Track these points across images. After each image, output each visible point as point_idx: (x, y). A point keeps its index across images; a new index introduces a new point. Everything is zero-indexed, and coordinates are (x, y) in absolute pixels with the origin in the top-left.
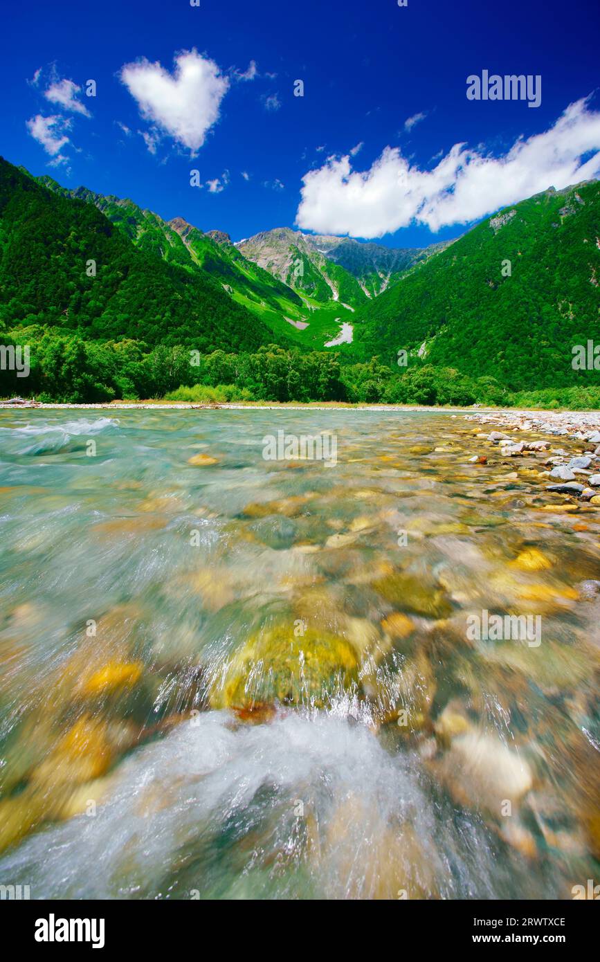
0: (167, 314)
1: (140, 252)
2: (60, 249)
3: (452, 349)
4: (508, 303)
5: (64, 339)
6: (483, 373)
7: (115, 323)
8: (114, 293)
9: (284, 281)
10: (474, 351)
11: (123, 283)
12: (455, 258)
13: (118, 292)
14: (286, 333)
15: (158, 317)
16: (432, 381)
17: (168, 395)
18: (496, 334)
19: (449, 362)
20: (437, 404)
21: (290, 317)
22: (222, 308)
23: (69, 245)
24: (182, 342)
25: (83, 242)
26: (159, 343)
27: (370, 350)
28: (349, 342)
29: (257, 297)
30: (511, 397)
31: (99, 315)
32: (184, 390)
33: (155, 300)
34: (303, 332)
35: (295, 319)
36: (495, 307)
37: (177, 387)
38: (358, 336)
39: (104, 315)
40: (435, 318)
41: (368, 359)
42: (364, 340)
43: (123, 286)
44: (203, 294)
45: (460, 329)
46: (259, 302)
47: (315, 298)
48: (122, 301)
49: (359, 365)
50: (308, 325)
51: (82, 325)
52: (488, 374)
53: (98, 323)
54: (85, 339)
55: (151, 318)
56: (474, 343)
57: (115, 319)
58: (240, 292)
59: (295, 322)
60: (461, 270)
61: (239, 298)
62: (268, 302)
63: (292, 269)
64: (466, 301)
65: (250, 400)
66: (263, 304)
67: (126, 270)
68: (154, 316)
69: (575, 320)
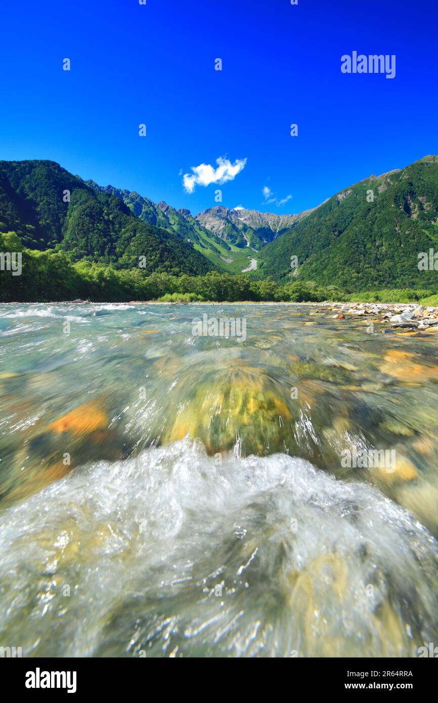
0: (158, 256)
1: (142, 221)
2: (100, 221)
3: (313, 271)
4: (346, 244)
5: (103, 269)
6: (330, 284)
7: (130, 261)
8: (128, 244)
9: (220, 237)
10: (325, 272)
11: (134, 238)
12: (315, 219)
13: (131, 244)
14: (221, 265)
15: (153, 257)
16: (300, 289)
17: (159, 299)
18: (339, 262)
19: (310, 278)
20: (304, 301)
21: (223, 256)
22: (188, 252)
23: (103, 218)
24: (166, 271)
25: (110, 216)
26: (154, 271)
27: (266, 273)
28: (255, 269)
29: (206, 246)
30: (347, 296)
31: (121, 256)
32: (168, 296)
33: (151, 248)
34: (231, 264)
36: (338, 246)
37: (164, 295)
38: (260, 266)
39: (124, 257)
40: (303, 254)
41: (265, 278)
42: (264, 268)
43: (133, 240)
44: (177, 245)
45: (318, 260)
46: (207, 249)
47: (237, 246)
48: (133, 248)
49: (260, 281)
50: (232, 260)
51: (112, 262)
52: (333, 284)
53: (120, 261)
54: (114, 269)
55: (149, 258)
56: (325, 267)
57: (131, 259)
58: (196, 243)
59: (226, 259)
60: (319, 225)
61: (197, 247)
62: (211, 249)
63: (224, 230)
64: (321, 244)
65: (203, 301)
66: (209, 250)
67: (135, 231)
68: (151, 257)
69: (386, 252)
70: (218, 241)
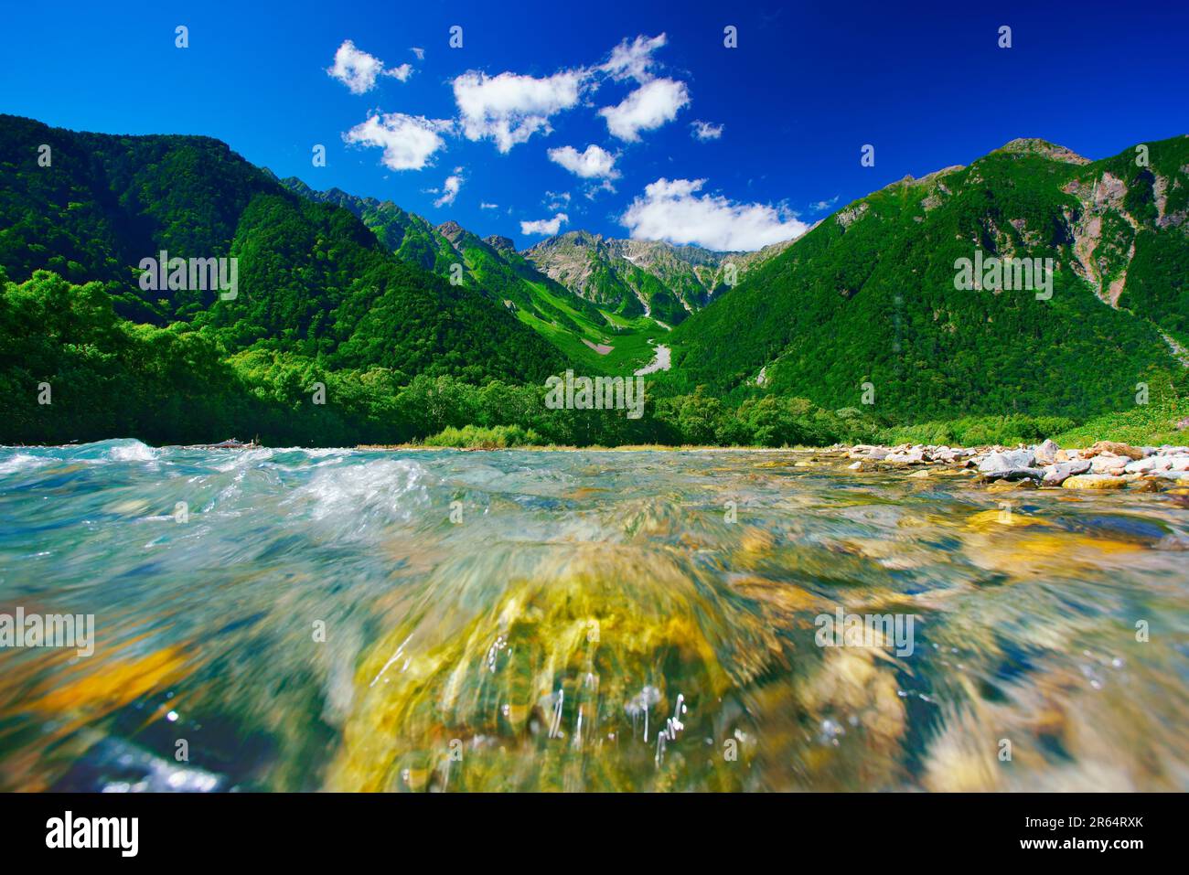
0: (432, 338)
1: (401, 262)
2: (304, 262)
3: (801, 375)
4: (868, 315)
5: (299, 367)
6: (843, 404)
7: (366, 349)
8: (366, 312)
9: (581, 295)
10: (829, 377)
11: (378, 299)
12: (796, 262)
13: (371, 311)
14: (584, 359)
15: (421, 341)
16: (776, 416)
17: (429, 439)
18: (857, 354)
19: (798, 391)
20: (786, 445)
21: (590, 339)
22: (504, 328)
23: (314, 255)
24: (451, 372)
25: (331, 251)
26: (422, 372)
27: (694, 378)
28: (666, 369)
29: (547, 315)
30: (884, 433)
31: (346, 339)
32: (451, 433)
33: (417, 321)
34: (607, 357)
35: (596, 342)
36: (852, 319)
37: (442, 429)
38: (678, 361)
39: (352, 340)
40: (776, 337)
41: (692, 390)
42: (686, 366)
43: (378, 303)
44: (478, 312)
45: (810, 349)
46: (550, 321)
47: (621, 315)
48: (376, 321)
49: (679, 397)
50: (612, 348)
51: (323, 352)
52: (850, 405)
53: (343, 349)
54: (325, 368)
55: (412, 343)
56: (829, 366)
57: (367, 344)
58: (526, 309)
59: (596, 344)
60: (804, 275)
61: (525, 317)
62: (560, 321)
63: (591, 280)
64: (814, 313)
65: (538, 443)
66: (555, 324)
67: (383, 284)
68: (416, 340)
69: (957, 333)
70: (576, 302)
